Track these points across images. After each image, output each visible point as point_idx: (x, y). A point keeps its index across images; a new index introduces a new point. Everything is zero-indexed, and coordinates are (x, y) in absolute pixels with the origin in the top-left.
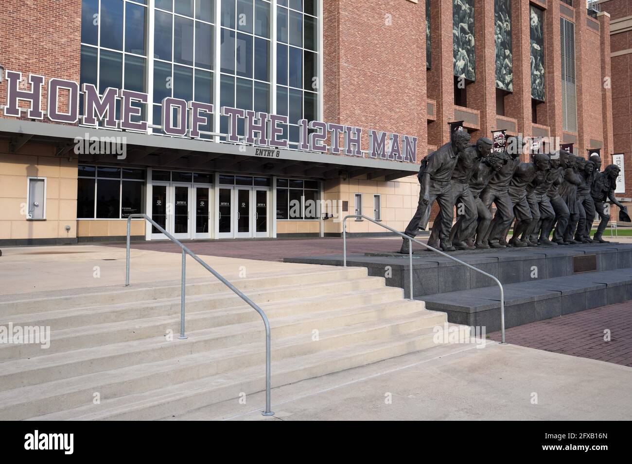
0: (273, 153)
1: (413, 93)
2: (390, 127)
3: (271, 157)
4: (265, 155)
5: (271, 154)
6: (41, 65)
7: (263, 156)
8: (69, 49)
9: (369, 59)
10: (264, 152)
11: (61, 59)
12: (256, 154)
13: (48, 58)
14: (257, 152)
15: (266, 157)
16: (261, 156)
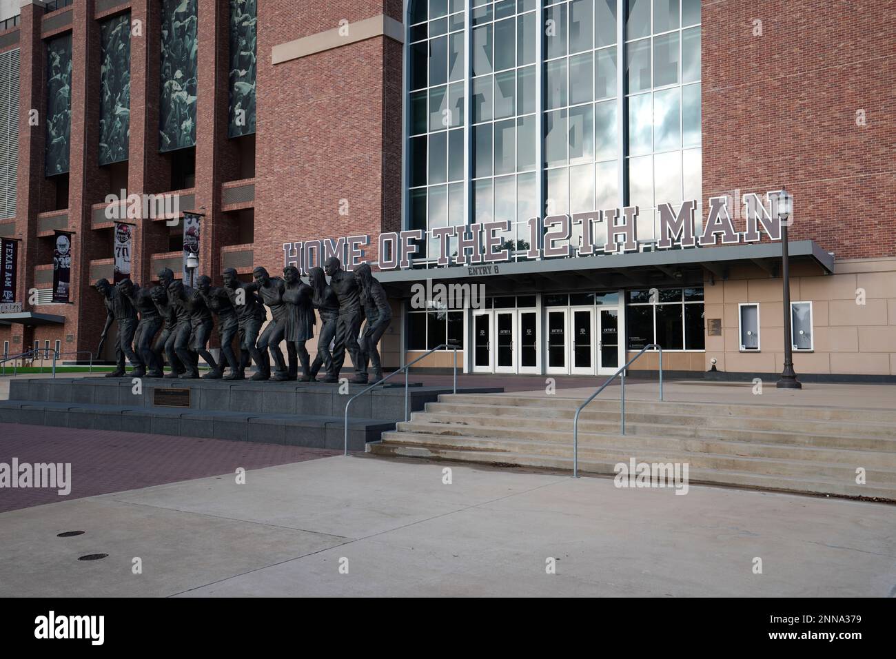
0: (489, 270)
2: (839, 167)
3: (488, 275)
4: (481, 273)
5: (488, 271)
6: (358, 223)
7: (479, 275)
8: (374, 203)
10: (478, 270)
11: (369, 214)
12: (470, 274)
13: (361, 217)
14: (470, 272)
15: (483, 275)
16: (476, 276)
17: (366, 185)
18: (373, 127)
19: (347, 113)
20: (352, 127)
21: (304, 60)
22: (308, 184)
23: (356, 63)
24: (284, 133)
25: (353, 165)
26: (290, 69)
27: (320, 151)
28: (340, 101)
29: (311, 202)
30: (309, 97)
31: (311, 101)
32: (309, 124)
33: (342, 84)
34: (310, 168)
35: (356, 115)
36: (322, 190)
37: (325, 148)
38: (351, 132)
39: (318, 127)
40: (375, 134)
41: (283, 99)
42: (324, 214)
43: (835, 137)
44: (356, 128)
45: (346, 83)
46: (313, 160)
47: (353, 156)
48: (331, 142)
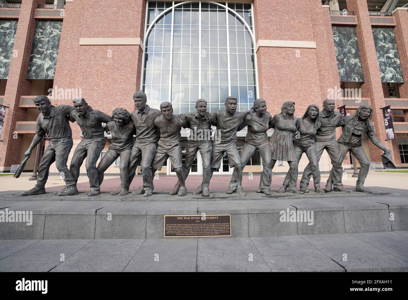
1: (318, 94)
9: (283, 82)
17: (127, 98)
18: (132, 77)
19: (119, 70)
20: (121, 76)
21: (97, 46)
22: (95, 95)
23: (125, 52)
24: (83, 72)
25: (120, 90)
26: (89, 48)
27: (103, 82)
28: (116, 65)
29: (96, 102)
30: (98, 61)
31: (100, 62)
32: (97, 71)
33: (117, 59)
34: (96, 88)
35: (123, 71)
36: (103, 98)
37: (106, 81)
38: (121, 77)
39: (102, 73)
40: (133, 80)
41: (84, 59)
42: (103, 108)
43: (300, 106)
44: (123, 76)
45: (119, 59)
46: (98, 85)
47: (121, 86)
48: (109, 79)
